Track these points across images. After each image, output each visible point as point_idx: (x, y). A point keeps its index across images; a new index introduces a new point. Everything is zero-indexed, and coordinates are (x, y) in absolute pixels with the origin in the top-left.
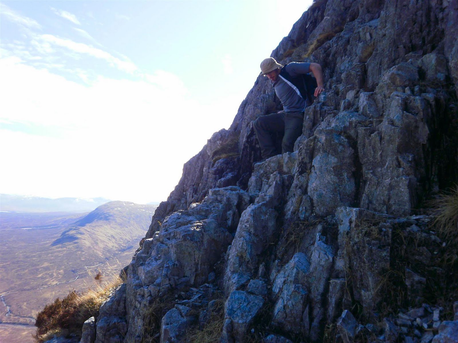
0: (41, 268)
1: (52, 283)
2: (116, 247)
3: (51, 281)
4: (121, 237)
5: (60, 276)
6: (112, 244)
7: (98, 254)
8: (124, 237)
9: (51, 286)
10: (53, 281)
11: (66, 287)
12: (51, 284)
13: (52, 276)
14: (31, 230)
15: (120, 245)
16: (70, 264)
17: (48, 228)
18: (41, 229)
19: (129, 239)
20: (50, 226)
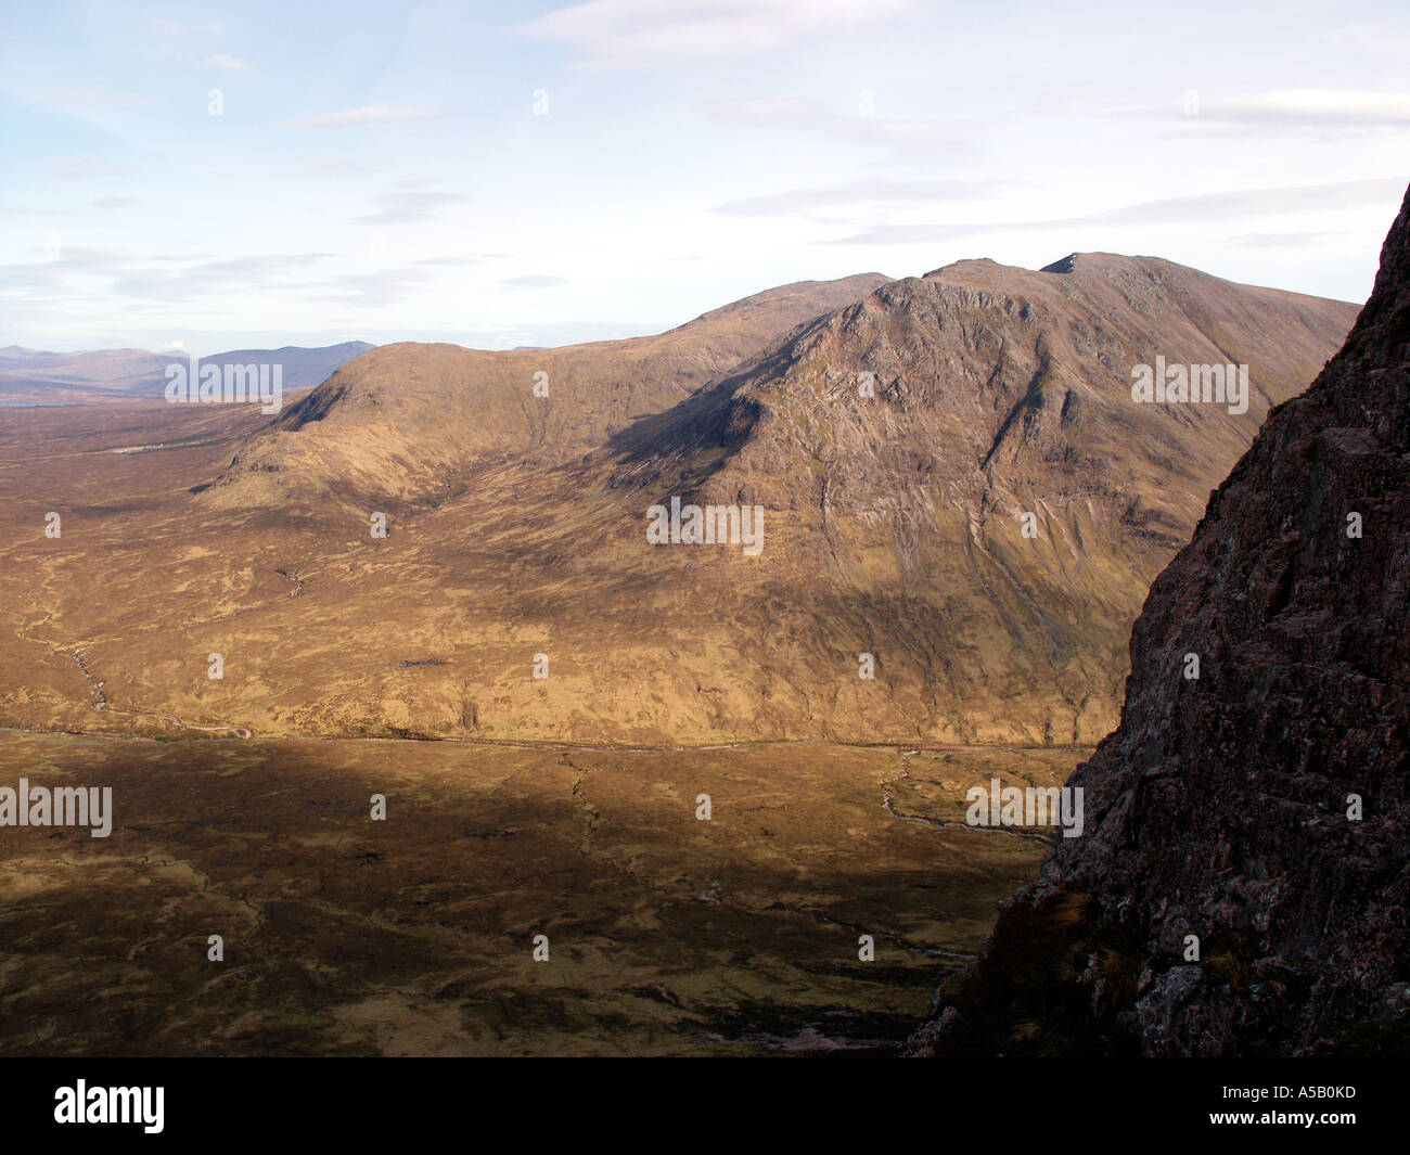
0: (181, 565)
1: (221, 609)
2: (410, 492)
3: (220, 603)
4: (426, 458)
5: (243, 587)
6: (398, 484)
7: (357, 516)
8: (436, 460)
9: (221, 618)
10: (225, 603)
11: (267, 618)
12: (218, 613)
13: (217, 590)
14: (139, 453)
15: (423, 483)
16: (271, 551)
17: (192, 446)
18: (170, 449)
19: (454, 463)
20: (195, 438)
